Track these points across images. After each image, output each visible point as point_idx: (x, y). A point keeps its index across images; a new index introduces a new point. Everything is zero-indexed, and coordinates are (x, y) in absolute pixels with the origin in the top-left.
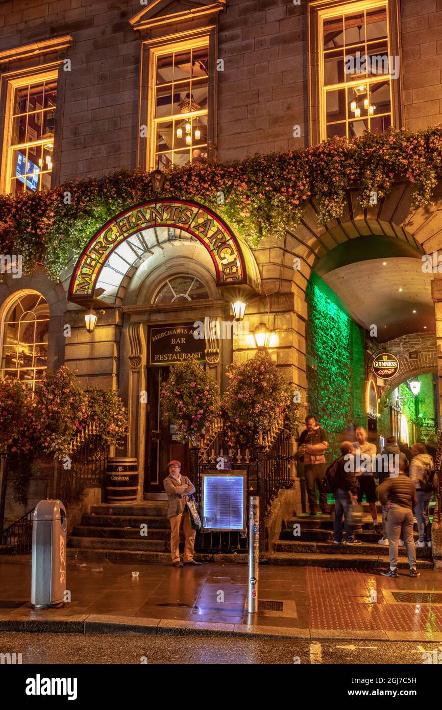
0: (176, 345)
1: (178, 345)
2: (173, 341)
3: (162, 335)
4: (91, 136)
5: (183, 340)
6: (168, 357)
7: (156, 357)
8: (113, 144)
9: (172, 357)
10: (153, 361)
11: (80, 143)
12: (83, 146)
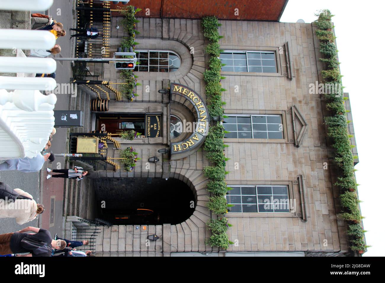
0: (154, 125)
1: (154, 126)
2: (155, 125)
3: (158, 120)
4: (246, 89)
5: (155, 129)
6: (149, 123)
7: (149, 118)
8: (241, 98)
9: (149, 124)
10: (148, 116)
11: (243, 84)
12: (242, 85)
